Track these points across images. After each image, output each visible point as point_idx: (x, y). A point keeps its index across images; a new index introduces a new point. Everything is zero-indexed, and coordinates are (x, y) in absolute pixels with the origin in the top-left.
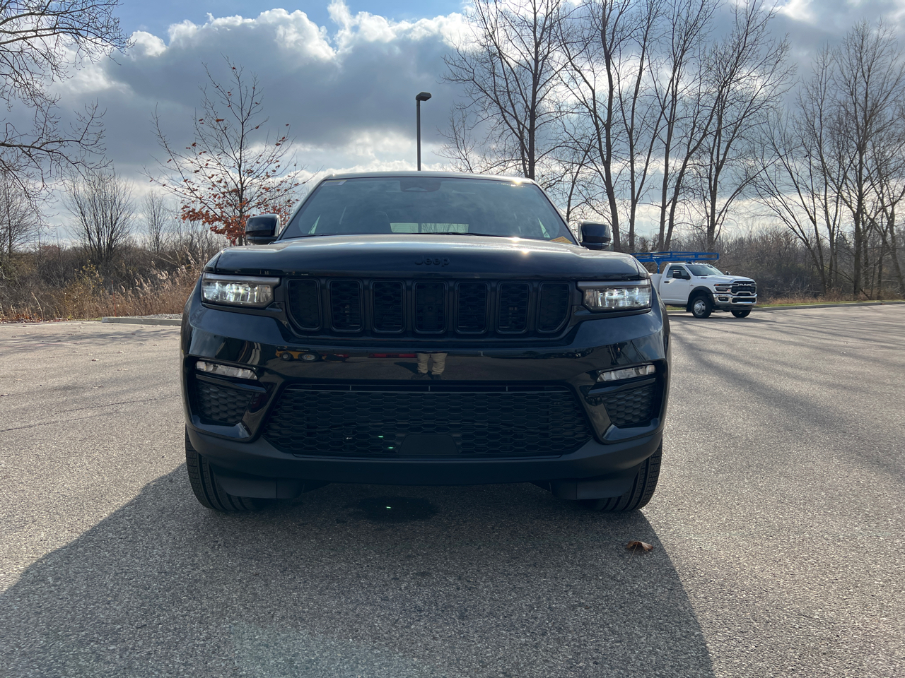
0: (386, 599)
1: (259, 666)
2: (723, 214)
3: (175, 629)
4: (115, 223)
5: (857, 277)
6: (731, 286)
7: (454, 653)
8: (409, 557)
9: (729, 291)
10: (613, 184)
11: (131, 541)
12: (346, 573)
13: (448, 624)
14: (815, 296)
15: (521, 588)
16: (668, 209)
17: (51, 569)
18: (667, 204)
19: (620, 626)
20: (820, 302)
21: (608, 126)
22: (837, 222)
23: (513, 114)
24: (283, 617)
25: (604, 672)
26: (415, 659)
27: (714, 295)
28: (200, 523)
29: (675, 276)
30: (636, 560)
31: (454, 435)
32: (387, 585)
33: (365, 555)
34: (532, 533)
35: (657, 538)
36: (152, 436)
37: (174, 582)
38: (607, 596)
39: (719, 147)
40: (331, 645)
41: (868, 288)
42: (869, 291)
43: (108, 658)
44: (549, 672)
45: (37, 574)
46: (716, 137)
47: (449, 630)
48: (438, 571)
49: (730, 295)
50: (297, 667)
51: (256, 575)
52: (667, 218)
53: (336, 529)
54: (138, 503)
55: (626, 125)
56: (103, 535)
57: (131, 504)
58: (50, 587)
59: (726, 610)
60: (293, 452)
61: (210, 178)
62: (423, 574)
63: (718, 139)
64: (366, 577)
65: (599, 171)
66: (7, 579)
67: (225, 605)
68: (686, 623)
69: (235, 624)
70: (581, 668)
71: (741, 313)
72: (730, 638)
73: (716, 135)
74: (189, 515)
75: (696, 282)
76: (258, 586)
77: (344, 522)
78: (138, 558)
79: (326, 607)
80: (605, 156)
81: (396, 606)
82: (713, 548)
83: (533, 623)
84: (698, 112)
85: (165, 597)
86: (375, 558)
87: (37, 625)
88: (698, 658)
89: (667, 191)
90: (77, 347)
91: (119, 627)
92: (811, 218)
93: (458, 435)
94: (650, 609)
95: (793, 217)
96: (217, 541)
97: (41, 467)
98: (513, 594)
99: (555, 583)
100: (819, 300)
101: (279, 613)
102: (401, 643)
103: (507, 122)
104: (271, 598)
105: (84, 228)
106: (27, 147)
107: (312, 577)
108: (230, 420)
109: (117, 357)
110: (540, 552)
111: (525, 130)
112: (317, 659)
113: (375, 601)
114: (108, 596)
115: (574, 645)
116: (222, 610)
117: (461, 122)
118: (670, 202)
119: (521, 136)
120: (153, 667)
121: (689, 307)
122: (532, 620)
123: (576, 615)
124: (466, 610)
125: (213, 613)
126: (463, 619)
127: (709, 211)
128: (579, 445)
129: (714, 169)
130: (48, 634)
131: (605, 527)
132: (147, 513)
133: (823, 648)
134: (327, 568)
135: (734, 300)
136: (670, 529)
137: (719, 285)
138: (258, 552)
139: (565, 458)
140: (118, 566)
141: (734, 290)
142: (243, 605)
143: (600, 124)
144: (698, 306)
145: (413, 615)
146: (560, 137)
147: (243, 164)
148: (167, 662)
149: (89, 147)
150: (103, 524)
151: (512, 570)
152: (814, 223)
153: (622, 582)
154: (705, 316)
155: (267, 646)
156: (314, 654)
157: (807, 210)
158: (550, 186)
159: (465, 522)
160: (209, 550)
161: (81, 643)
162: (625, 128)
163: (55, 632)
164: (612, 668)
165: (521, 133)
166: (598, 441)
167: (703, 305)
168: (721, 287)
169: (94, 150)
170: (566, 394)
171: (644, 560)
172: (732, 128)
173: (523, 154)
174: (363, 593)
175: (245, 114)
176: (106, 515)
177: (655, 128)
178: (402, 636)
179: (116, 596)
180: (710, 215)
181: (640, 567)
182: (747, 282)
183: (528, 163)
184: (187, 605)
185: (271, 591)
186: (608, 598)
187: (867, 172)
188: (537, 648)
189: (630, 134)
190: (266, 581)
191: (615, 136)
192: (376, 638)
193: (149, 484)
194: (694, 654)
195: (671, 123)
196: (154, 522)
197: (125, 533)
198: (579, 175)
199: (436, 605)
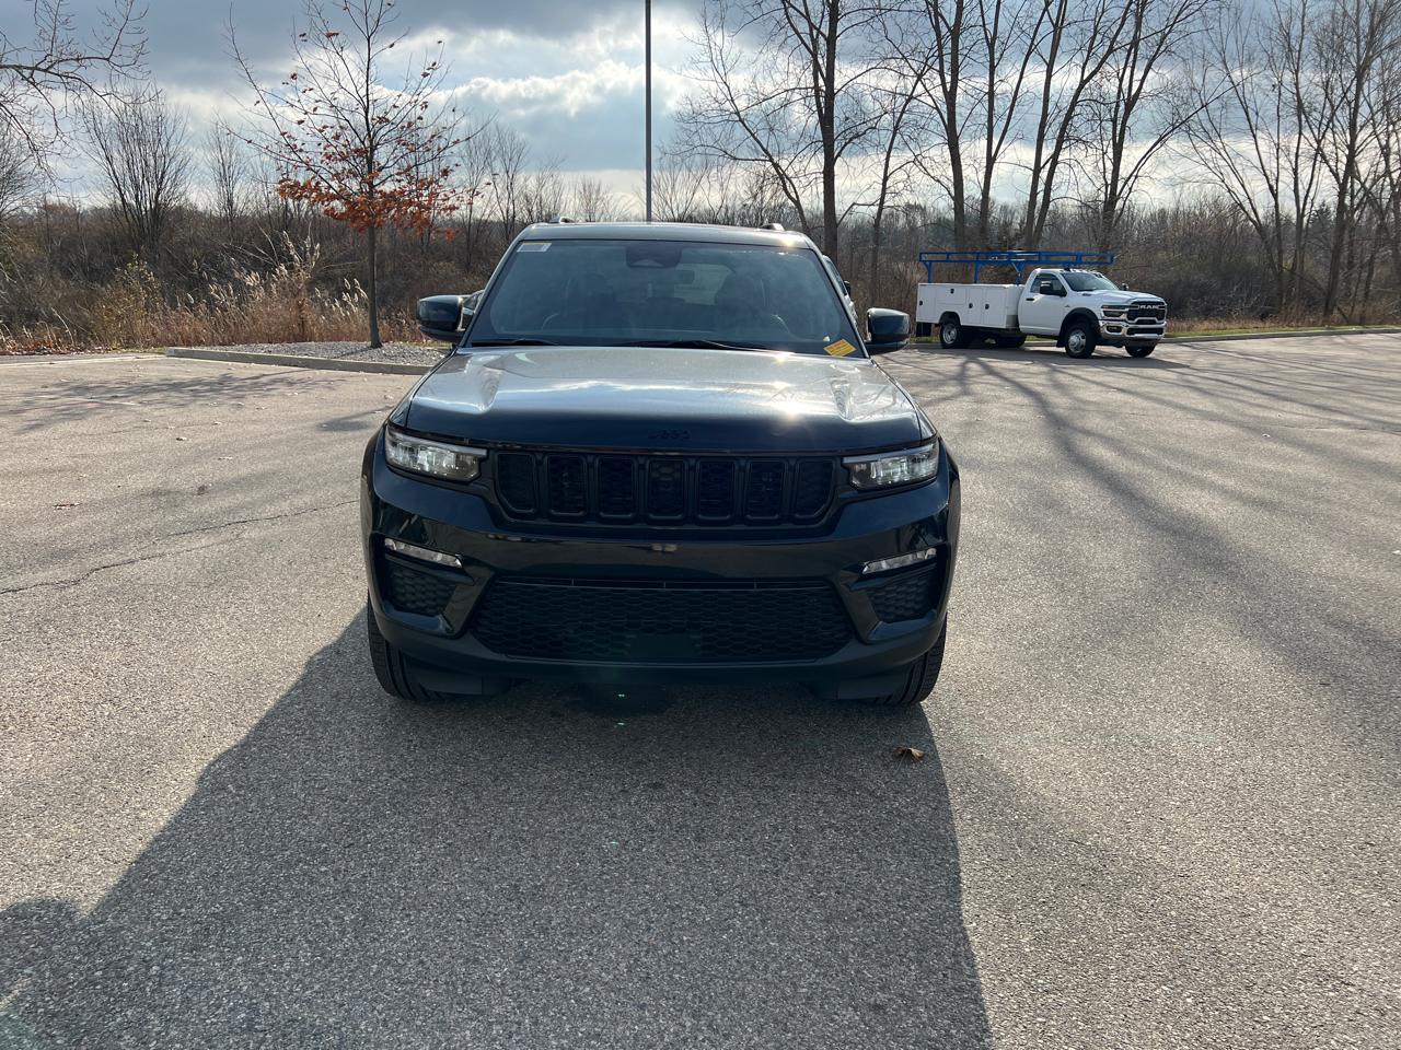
0: (613, 816)
1: (483, 891)
2: (1130, 182)
3: (386, 849)
4: (162, 177)
5: (1333, 285)
6: (1127, 310)
7: (688, 879)
8: (640, 763)
9: (1123, 317)
10: (958, 129)
11: (309, 739)
12: (567, 783)
13: (683, 847)
14: (1263, 317)
15: (766, 805)
16: (1044, 174)
17: (228, 774)
18: (1042, 165)
19: (870, 852)
20: (1268, 327)
21: (955, 33)
22: (1311, 194)
23: (803, 10)
24: (501, 837)
25: (845, 902)
26: (647, 886)
27: (1101, 323)
28: (386, 715)
29: (1044, 291)
30: (903, 770)
31: (693, 637)
32: (614, 799)
33: (588, 761)
34: (785, 733)
35: (933, 742)
36: (297, 580)
37: (371, 792)
38: (861, 816)
39: (1133, 68)
40: (557, 869)
41: (1348, 304)
42: (1349, 308)
43: (322, 881)
44: (788, 902)
45: (213, 781)
46: (1129, 51)
47: (685, 854)
48: (673, 782)
49: (1125, 324)
50: (523, 893)
51: (464, 785)
52: (1041, 187)
53: (551, 725)
54: (304, 684)
55: (985, 30)
56: (275, 730)
57: (296, 687)
58: (233, 798)
59: (991, 834)
60: (506, 653)
61: (321, 131)
62: (655, 786)
63: (1132, 55)
64: (590, 789)
65: (937, 108)
66: (182, 788)
67: (434, 822)
68: (944, 849)
69: (450, 844)
70: (821, 897)
71: (1140, 352)
72: (988, 866)
73: (1131, 49)
74: (370, 703)
75: (1075, 300)
76: (469, 797)
77: (560, 715)
78: (324, 762)
79: (547, 825)
80: (948, 86)
81: (625, 824)
82: (996, 757)
83: (776, 847)
84: (1103, 12)
85: (366, 810)
86: (599, 764)
87: (234, 844)
88: (947, 888)
89: (1044, 144)
90: (146, 409)
91: (324, 845)
92: (1271, 187)
93: (698, 637)
94: (906, 832)
95: (1243, 186)
96: (411, 741)
97: (169, 630)
98: (757, 811)
99: (805, 799)
100: (1268, 324)
101: (496, 833)
102: (631, 868)
103: (792, 25)
104: (486, 814)
105: (112, 186)
106: (28, 68)
107: (528, 788)
108: (429, 610)
109: (210, 431)
110: (792, 759)
111: (821, 40)
112: (542, 885)
113: (601, 818)
114: (303, 808)
115: (818, 873)
116: (433, 827)
117: (719, 19)
118: (1047, 161)
119: (815, 47)
120: (371, 891)
121: (1062, 339)
122: (775, 844)
123: (824, 838)
124: (703, 831)
125: (423, 831)
126: (699, 842)
127: (1109, 176)
128: (837, 646)
129: (1122, 106)
130: (250, 854)
131: (873, 726)
132: (319, 701)
133: (1084, 879)
134: (545, 776)
135: (1131, 331)
136: (950, 729)
137: (1110, 307)
138: (462, 755)
139: (821, 662)
140: (303, 771)
141: (1132, 315)
142: (455, 822)
143: (944, 30)
144: (1074, 339)
145: (645, 836)
146: (877, 50)
147: (371, 107)
148: (385, 886)
149: (124, 69)
150: (271, 715)
151: (757, 782)
152: (1275, 196)
153: (881, 799)
154: (1084, 355)
155: (488, 870)
156: (540, 880)
157: (1265, 175)
158: (857, 136)
159: (705, 717)
160: (404, 751)
161: (289, 865)
162: (983, 35)
163: (258, 850)
164: (854, 898)
165: (815, 41)
166: (860, 641)
167: (1083, 337)
168: (1112, 311)
169: (131, 73)
170: (826, 590)
171: (911, 771)
172: (1157, 38)
173: (816, 79)
174: (588, 808)
175: (372, 24)
176: (270, 703)
177: (1032, 35)
178: (632, 860)
179: (312, 809)
180: (1109, 182)
181: (905, 780)
182: (1152, 303)
183: (823, 94)
184: (392, 821)
185: (484, 805)
186: (862, 818)
187: (1368, 110)
188: (777, 875)
189: (991, 46)
190: (476, 792)
191: (965, 52)
192: (604, 862)
193: (311, 658)
194: (943, 884)
195: (1058, 28)
196: (331, 712)
197: (300, 728)
198: (904, 116)
199: (670, 824)
